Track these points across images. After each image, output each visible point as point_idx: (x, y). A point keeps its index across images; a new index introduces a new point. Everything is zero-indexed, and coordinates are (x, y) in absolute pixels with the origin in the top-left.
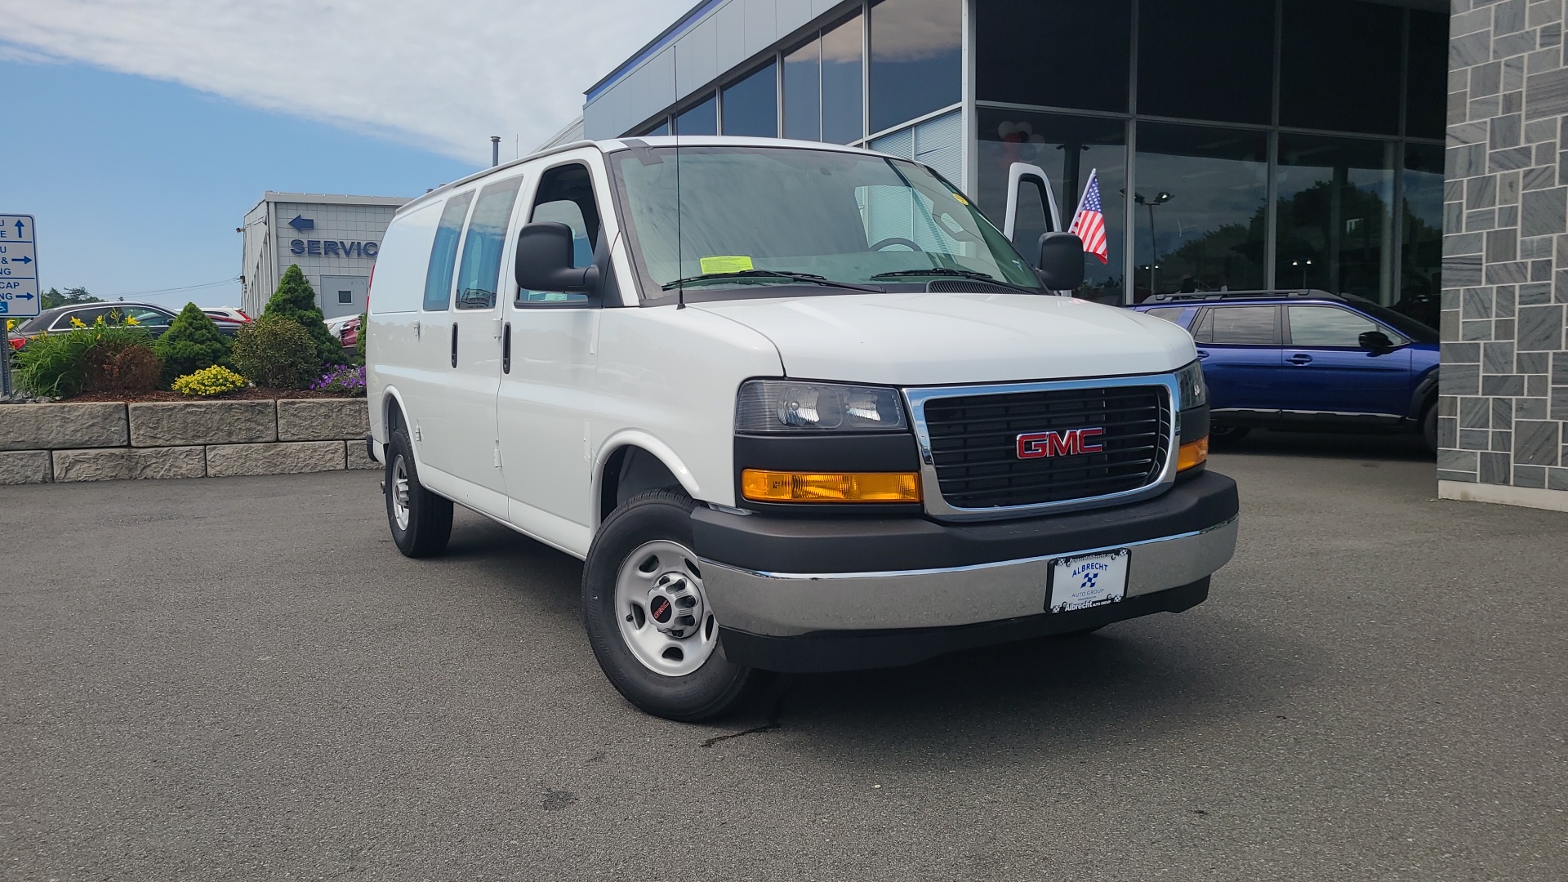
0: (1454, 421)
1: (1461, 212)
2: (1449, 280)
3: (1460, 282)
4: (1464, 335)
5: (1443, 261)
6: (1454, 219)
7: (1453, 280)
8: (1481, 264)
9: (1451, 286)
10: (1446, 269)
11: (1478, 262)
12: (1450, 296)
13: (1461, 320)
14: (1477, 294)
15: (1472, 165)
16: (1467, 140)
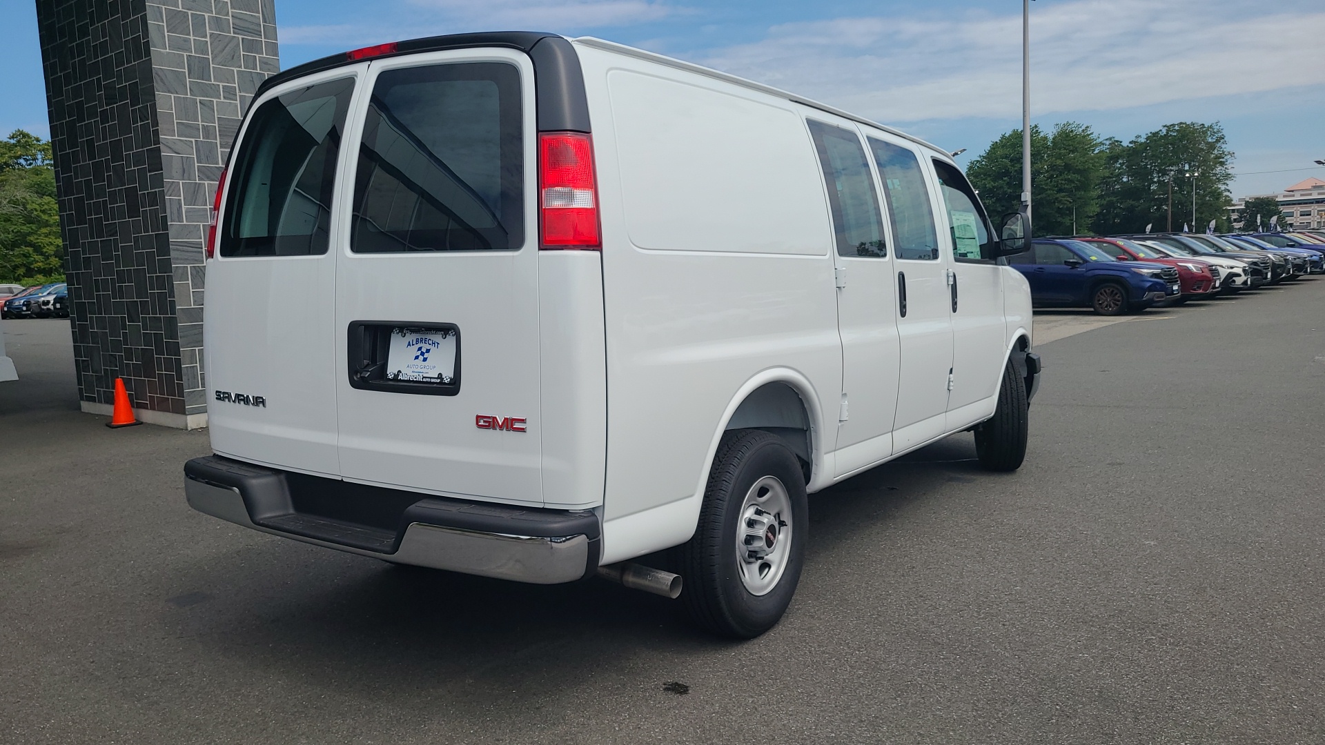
0: (195, 368)
1: (181, 206)
2: (177, 259)
3: (186, 260)
4: (195, 301)
5: (170, 243)
6: (175, 211)
7: (181, 259)
8: (202, 248)
9: (180, 264)
10: (174, 250)
11: (200, 246)
12: (180, 271)
13: (191, 290)
14: (201, 270)
15: (185, 172)
16: (180, 152)
